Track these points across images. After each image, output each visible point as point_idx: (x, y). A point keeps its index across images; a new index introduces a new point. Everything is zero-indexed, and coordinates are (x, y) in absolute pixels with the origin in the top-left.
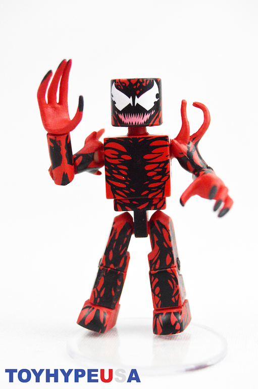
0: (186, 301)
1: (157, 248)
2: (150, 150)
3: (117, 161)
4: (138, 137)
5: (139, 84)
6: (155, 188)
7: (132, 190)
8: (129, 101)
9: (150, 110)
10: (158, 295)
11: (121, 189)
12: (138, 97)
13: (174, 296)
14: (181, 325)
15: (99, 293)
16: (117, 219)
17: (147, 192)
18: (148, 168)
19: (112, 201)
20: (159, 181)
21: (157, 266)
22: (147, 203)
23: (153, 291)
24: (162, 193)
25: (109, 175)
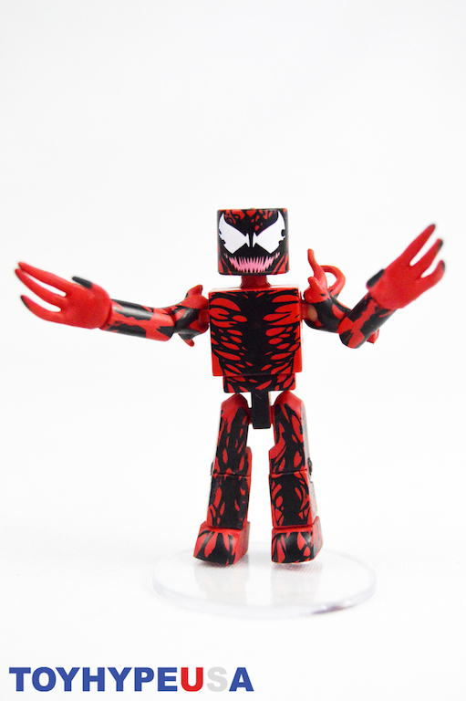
0: (317, 518)
1: (282, 441)
2: (272, 308)
3: (227, 324)
4: (256, 290)
5: (258, 217)
6: (279, 360)
7: (250, 364)
8: (244, 240)
9: (274, 254)
10: (280, 509)
11: (233, 363)
12: (257, 235)
13: (303, 511)
14: (312, 549)
15: (218, 510)
16: (225, 405)
17: (269, 366)
18: (269, 333)
19: (220, 379)
20: (286, 350)
21: (281, 468)
22: (270, 382)
23: (273, 502)
24: (290, 368)
25: (216, 343)
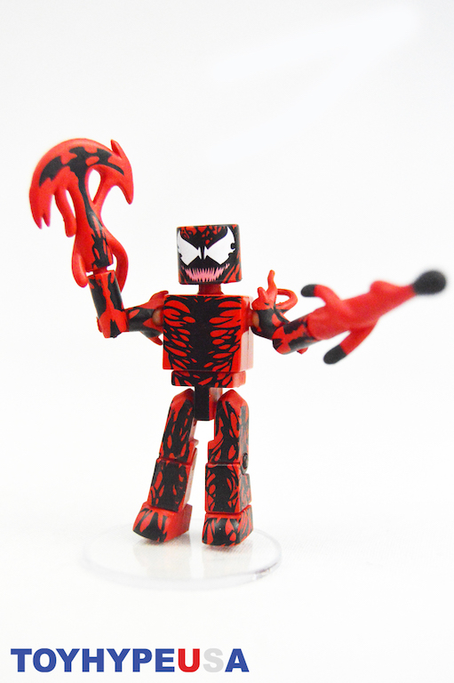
0: (249, 507)
1: (221, 435)
2: (218, 312)
4: (204, 296)
5: (208, 232)
6: (221, 359)
7: (194, 361)
8: (197, 253)
9: (224, 264)
10: (212, 495)
11: (180, 358)
12: (208, 248)
13: (233, 498)
14: (238, 535)
15: (157, 492)
17: (211, 363)
18: (215, 334)
19: (169, 372)
20: (227, 351)
21: (217, 459)
22: (210, 379)
23: (207, 488)
24: (229, 367)
25: (168, 340)
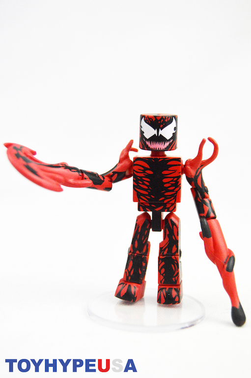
1: (167, 239)
2: (167, 168)
3: (142, 175)
4: (158, 158)
5: (162, 120)
6: (170, 195)
7: (152, 196)
8: (154, 132)
9: (170, 140)
10: (162, 275)
11: (144, 195)
12: (161, 130)
13: (175, 277)
14: (179, 298)
15: (130, 273)
16: (139, 218)
17: (164, 198)
18: (165, 180)
19: (136, 204)
20: (172, 191)
21: (165, 253)
22: (163, 207)
23: (159, 271)
24: (174, 200)
25: (136, 184)
